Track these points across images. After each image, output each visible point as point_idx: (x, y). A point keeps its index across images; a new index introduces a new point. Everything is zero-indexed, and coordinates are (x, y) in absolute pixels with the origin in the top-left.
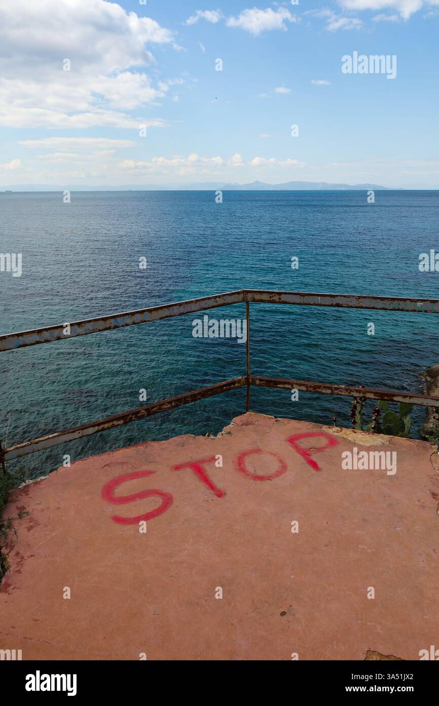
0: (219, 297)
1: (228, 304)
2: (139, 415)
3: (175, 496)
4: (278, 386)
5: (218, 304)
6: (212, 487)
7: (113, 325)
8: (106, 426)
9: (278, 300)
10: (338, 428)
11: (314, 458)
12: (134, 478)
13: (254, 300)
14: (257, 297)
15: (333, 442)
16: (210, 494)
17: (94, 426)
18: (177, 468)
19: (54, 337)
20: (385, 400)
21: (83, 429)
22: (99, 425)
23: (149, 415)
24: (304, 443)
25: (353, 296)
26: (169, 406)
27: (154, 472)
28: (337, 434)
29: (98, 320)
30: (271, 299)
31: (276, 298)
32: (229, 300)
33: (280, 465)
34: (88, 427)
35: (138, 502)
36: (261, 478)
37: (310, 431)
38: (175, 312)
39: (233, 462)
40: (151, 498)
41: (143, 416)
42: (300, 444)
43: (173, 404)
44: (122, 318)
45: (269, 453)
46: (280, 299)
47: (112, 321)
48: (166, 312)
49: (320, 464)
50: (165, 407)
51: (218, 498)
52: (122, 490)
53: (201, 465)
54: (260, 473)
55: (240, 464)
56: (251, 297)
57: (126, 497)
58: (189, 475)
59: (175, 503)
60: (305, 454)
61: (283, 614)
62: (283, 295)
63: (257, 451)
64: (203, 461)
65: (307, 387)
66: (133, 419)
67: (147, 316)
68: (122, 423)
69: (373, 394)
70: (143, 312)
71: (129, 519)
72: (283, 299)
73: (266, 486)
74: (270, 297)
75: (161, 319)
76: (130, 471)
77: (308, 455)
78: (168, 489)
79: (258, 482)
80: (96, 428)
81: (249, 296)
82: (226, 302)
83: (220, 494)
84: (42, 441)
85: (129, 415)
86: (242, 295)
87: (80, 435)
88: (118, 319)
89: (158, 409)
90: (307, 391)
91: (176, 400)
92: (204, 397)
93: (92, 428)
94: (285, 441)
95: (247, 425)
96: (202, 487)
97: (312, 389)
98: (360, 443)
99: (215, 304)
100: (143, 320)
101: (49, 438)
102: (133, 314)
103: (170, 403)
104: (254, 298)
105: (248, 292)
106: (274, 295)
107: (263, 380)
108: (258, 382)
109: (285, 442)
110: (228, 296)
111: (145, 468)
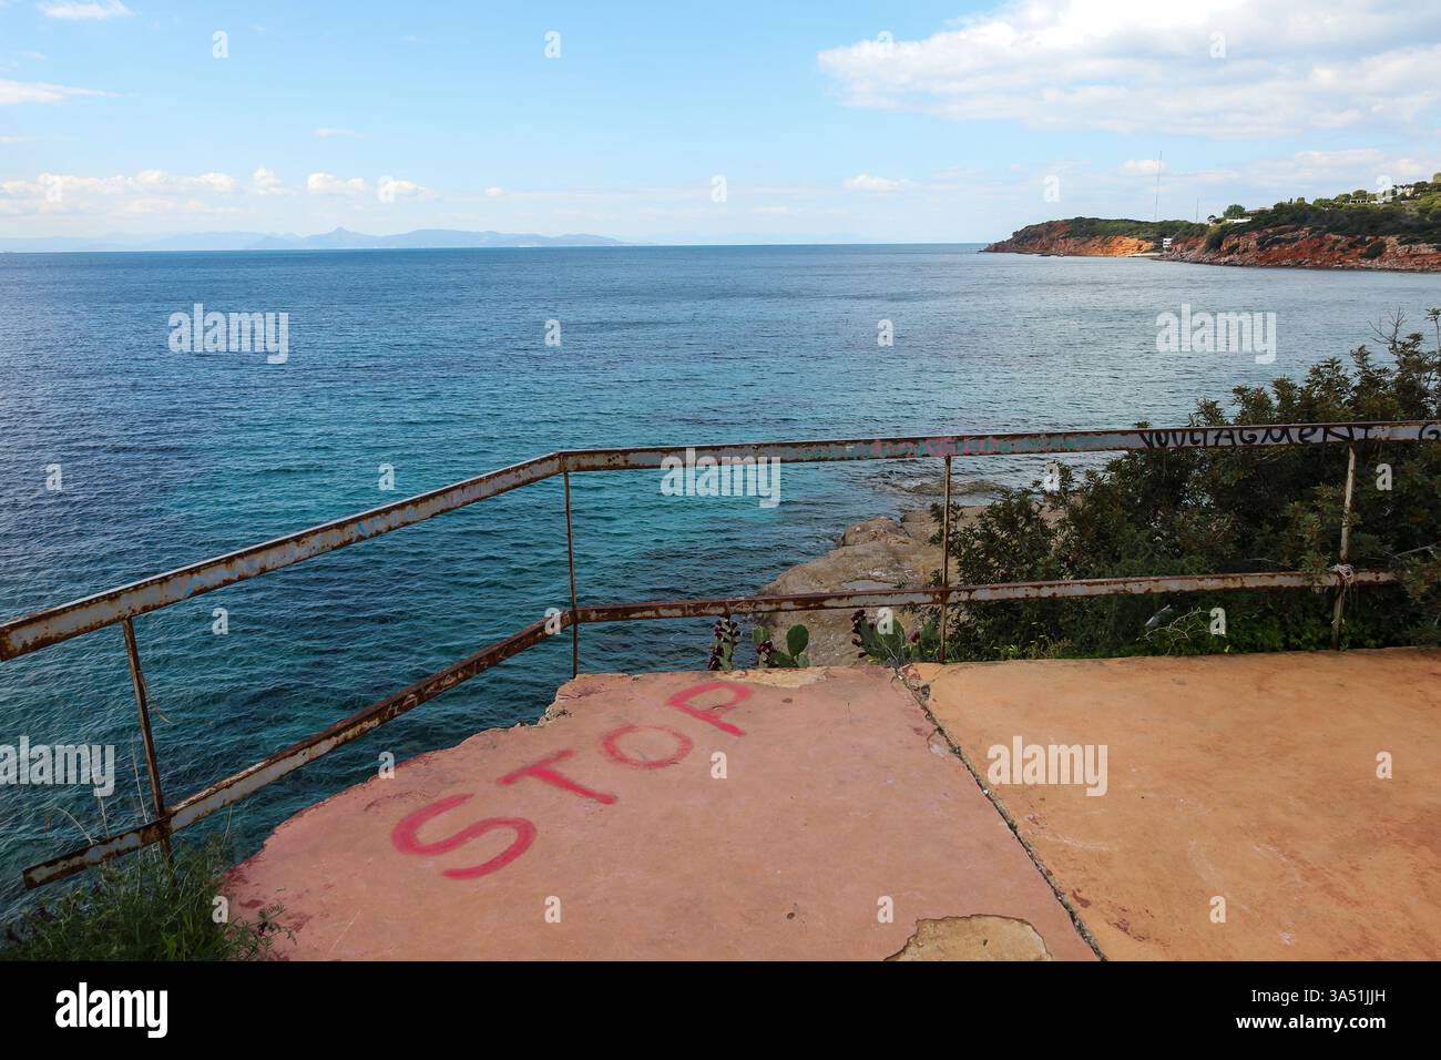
0: (522, 467)
1: (537, 479)
2: (405, 703)
3: (533, 819)
4: (633, 616)
5: (521, 480)
6: (588, 793)
7: (355, 536)
8: (350, 733)
9: (623, 464)
10: (740, 672)
11: (726, 719)
12: (440, 812)
13: (579, 468)
14: (585, 462)
15: (743, 692)
16: (592, 804)
17: (329, 737)
18: (509, 780)
19: (256, 569)
20: (812, 609)
21: (310, 746)
22: (337, 733)
23: (421, 701)
24: (702, 702)
25: (749, 445)
26: (453, 679)
27: (471, 796)
28: (742, 680)
29: (331, 527)
30: (611, 463)
31: (620, 460)
32: (539, 471)
33: (679, 740)
34: (319, 741)
35: (473, 842)
36: (660, 764)
37: (698, 683)
38: (455, 501)
39: (600, 752)
40: (494, 832)
41: (411, 705)
42: (694, 706)
43: (460, 675)
44: (370, 520)
45: (650, 727)
46: (626, 461)
47: (354, 527)
48: (440, 503)
49: (740, 726)
50: (447, 682)
51: (611, 806)
52: (429, 832)
53: (546, 768)
54: (653, 758)
55: (613, 753)
56: (572, 462)
57: (448, 841)
58: (534, 785)
59: (541, 829)
60: (707, 716)
61: (791, 916)
62: (631, 454)
63: (630, 728)
64: (547, 761)
65: (683, 610)
66: (396, 713)
67: (410, 514)
68: (377, 723)
69: (792, 603)
70: (403, 506)
71: (476, 868)
72: (631, 462)
73: (672, 773)
74: (610, 460)
75: (433, 516)
76: (423, 804)
77: (715, 717)
78: (515, 813)
79: (659, 770)
80: (334, 740)
81: (571, 461)
82: (533, 476)
83: (608, 800)
84: (239, 780)
85: (388, 707)
86: (557, 462)
87: (306, 758)
88: (363, 523)
89: (436, 688)
90: (684, 616)
91: (464, 667)
92: (509, 656)
93: (327, 741)
94: (666, 705)
95: (587, 695)
96: (572, 799)
97: (691, 611)
98: (785, 686)
99: (518, 481)
100: (405, 521)
101: (250, 774)
102: (387, 511)
103: (454, 673)
104: (579, 465)
105: (566, 455)
106: (615, 455)
107: (602, 611)
108: (593, 615)
109: (667, 708)
110: (536, 465)
111: (447, 793)
